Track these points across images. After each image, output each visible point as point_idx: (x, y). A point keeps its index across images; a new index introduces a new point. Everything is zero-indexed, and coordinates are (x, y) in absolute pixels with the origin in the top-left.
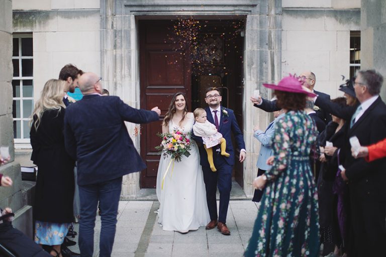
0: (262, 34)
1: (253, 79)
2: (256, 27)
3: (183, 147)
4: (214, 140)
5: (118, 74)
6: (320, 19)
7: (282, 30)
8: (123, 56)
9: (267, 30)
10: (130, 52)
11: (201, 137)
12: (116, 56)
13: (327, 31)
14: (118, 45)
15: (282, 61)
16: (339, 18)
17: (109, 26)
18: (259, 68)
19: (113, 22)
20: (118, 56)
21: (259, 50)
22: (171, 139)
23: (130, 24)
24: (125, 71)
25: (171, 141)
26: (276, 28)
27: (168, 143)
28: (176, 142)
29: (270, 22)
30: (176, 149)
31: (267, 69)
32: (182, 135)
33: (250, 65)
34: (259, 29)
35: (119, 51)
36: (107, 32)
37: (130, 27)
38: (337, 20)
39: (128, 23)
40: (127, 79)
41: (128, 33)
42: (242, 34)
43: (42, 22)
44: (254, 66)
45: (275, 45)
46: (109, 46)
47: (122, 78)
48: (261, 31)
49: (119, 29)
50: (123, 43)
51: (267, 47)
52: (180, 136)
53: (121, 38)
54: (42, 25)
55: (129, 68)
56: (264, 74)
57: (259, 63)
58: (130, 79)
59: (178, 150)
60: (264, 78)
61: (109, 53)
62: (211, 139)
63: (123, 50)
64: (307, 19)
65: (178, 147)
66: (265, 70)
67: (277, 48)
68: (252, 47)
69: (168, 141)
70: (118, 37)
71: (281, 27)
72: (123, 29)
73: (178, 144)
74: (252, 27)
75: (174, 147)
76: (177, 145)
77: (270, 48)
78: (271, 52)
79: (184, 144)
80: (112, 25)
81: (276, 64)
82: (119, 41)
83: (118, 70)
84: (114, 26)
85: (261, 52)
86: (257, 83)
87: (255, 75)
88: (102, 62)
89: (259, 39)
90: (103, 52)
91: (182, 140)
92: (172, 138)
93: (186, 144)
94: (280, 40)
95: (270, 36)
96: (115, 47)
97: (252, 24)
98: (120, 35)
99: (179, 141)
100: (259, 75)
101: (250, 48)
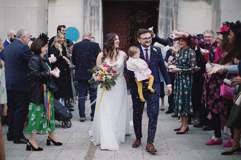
0: (168, 9)
1: (162, 33)
2: (164, 6)
3: (110, 77)
4: (145, 74)
5: (93, 29)
6: (198, 2)
7: (178, 8)
8: (95, 19)
9: (170, 8)
10: (99, 18)
11: (133, 72)
12: (91, 20)
13: (202, 8)
14: (93, 14)
15: (178, 24)
16: (209, 2)
17: (88, 4)
18: (166, 27)
19: (90, 2)
20: (93, 20)
21: (166, 18)
22: (100, 72)
23: (99, 3)
24: (96, 28)
25: (99, 73)
26: (175, 7)
27: (97, 75)
28: (103, 73)
29: (172, 3)
30: (104, 79)
31: (170, 28)
32: (109, 67)
33: (161, 26)
34: (166, 7)
35: (93, 17)
36: (87, 7)
37: (99, 5)
38: (207, 3)
39: (98, 3)
40: (97, 32)
41: (98, 8)
42: (157, 9)
43: (53, 1)
44: (163, 26)
45: (174, 16)
46: (88, 14)
47: (94, 31)
48: (167, 8)
49: (93, 6)
50: (95, 13)
51: (170, 16)
52: (107, 68)
53: (95, 11)
54: (53, 2)
55: (98, 26)
56: (168, 31)
57: (165, 24)
58: (99, 32)
59: (106, 80)
60: (168, 33)
61: (88, 18)
62: (142, 74)
63: (95, 17)
64: (191, 2)
65: (106, 78)
66: (168, 29)
67: (175, 17)
68: (162, 16)
69: (96, 73)
70: (93, 10)
71: (178, 6)
72: (96, 6)
73: (106, 75)
74: (162, 6)
75: (102, 79)
76: (104, 76)
77: (172, 17)
78: (172, 19)
79: (111, 75)
80: (90, 3)
81: (174, 25)
82: (93, 12)
83: (93, 27)
84: (91, 4)
85: (167, 19)
86: (164, 35)
87: (164, 31)
88: (84, 23)
89: (166, 12)
90: (85, 18)
91: (109, 72)
92: (101, 70)
93: (113, 74)
94: (177, 13)
95: (172, 11)
96: (91, 15)
97: (162, 5)
98: (94, 9)
99: (106, 73)
100: (165, 31)
101: (161, 17)
